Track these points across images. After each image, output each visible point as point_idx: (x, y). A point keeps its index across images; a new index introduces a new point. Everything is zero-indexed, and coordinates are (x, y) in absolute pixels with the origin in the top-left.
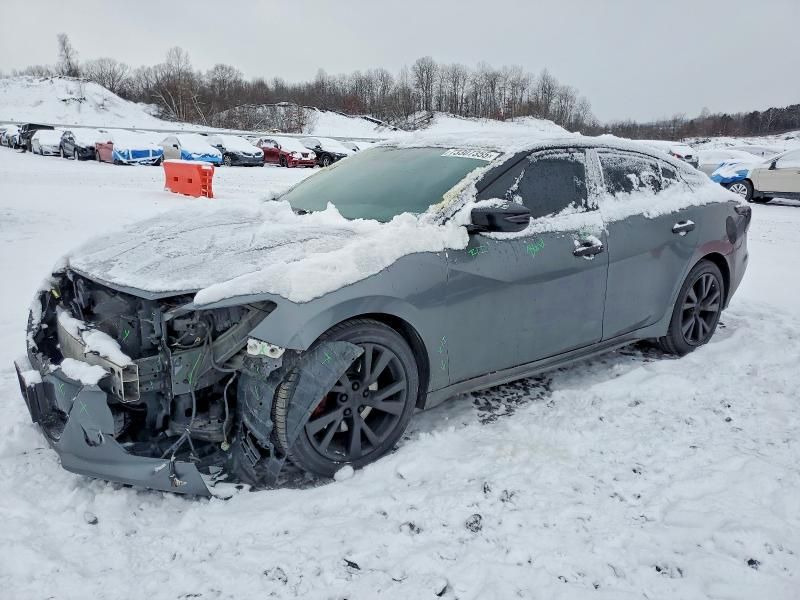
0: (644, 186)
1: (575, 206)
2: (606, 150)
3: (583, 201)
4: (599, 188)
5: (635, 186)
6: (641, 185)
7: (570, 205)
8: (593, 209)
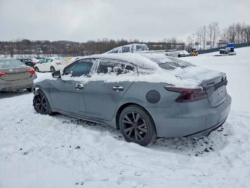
0: (114, 72)
1: (85, 75)
2: (104, 59)
3: (88, 74)
4: (94, 71)
5: (109, 72)
6: (112, 71)
7: (83, 75)
8: (89, 77)
